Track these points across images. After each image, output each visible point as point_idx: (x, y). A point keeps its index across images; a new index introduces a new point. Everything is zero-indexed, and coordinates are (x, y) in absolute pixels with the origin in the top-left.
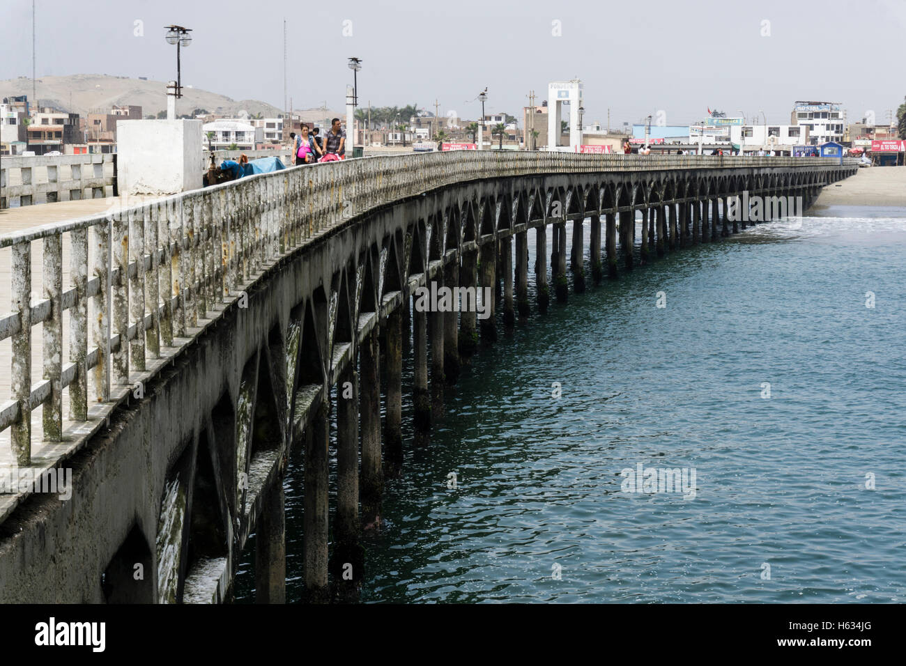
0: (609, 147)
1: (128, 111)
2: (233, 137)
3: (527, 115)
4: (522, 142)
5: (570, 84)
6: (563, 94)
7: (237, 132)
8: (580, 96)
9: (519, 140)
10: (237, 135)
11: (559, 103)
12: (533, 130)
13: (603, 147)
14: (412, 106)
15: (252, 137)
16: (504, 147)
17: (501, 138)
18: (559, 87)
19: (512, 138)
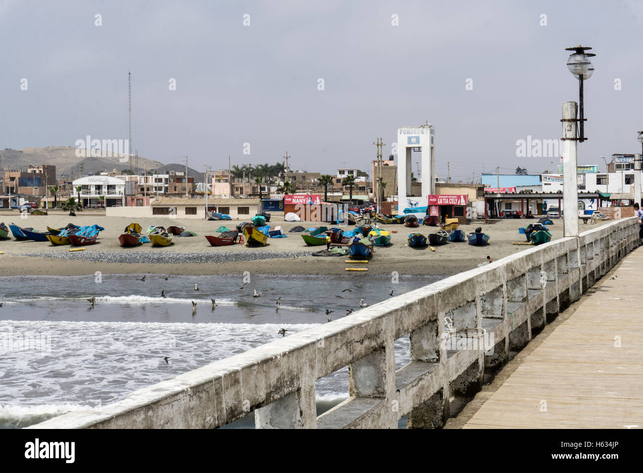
0: (465, 197)
1: (42, 169)
2: (105, 190)
3: (376, 168)
4: (371, 192)
5: (421, 129)
6: (414, 140)
7: (108, 186)
8: (432, 142)
9: (369, 191)
10: (108, 189)
11: (409, 150)
12: (381, 179)
13: (459, 197)
14: (282, 164)
15: (122, 190)
16: (354, 197)
17: (351, 189)
18: (408, 133)
19: (362, 189)
